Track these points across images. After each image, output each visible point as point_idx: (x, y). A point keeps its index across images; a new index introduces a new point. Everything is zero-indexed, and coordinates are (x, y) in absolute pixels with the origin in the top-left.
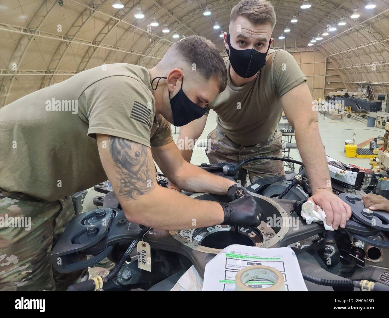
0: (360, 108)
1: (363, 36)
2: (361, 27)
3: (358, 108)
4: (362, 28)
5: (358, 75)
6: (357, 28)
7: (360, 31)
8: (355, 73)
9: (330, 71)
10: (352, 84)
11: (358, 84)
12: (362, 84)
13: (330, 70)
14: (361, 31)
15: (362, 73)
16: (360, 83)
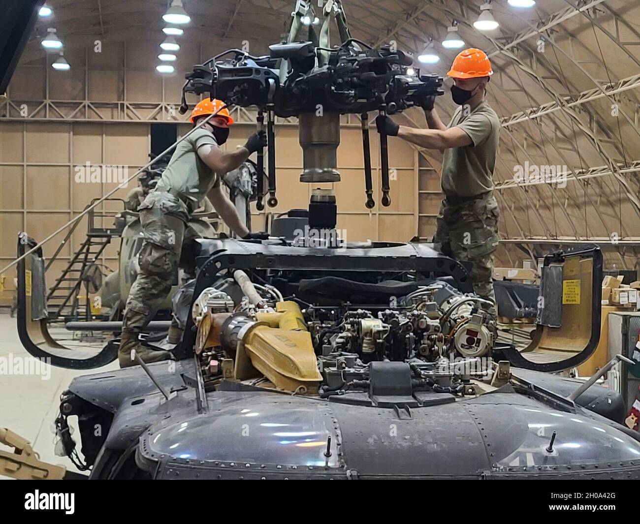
0: (520, 306)
1: (518, 88)
2: (508, 59)
3: (515, 305)
4: (510, 62)
5: (520, 215)
6: (500, 62)
7: (507, 70)
8: (510, 208)
9: (431, 199)
10: (503, 247)
11: (519, 245)
12: (532, 247)
13: (434, 197)
14: (510, 70)
15: (528, 207)
16: (527, 243)
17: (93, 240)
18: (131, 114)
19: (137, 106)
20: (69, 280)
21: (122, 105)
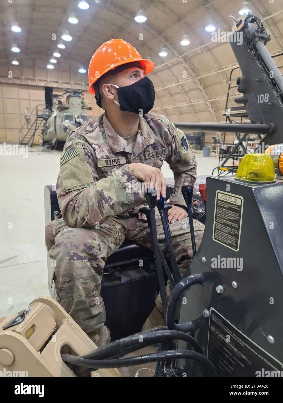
17: (39, 119)
18: (38, 83)
19: (40, 80)
20: (30, 132)
21: (35, 80)
